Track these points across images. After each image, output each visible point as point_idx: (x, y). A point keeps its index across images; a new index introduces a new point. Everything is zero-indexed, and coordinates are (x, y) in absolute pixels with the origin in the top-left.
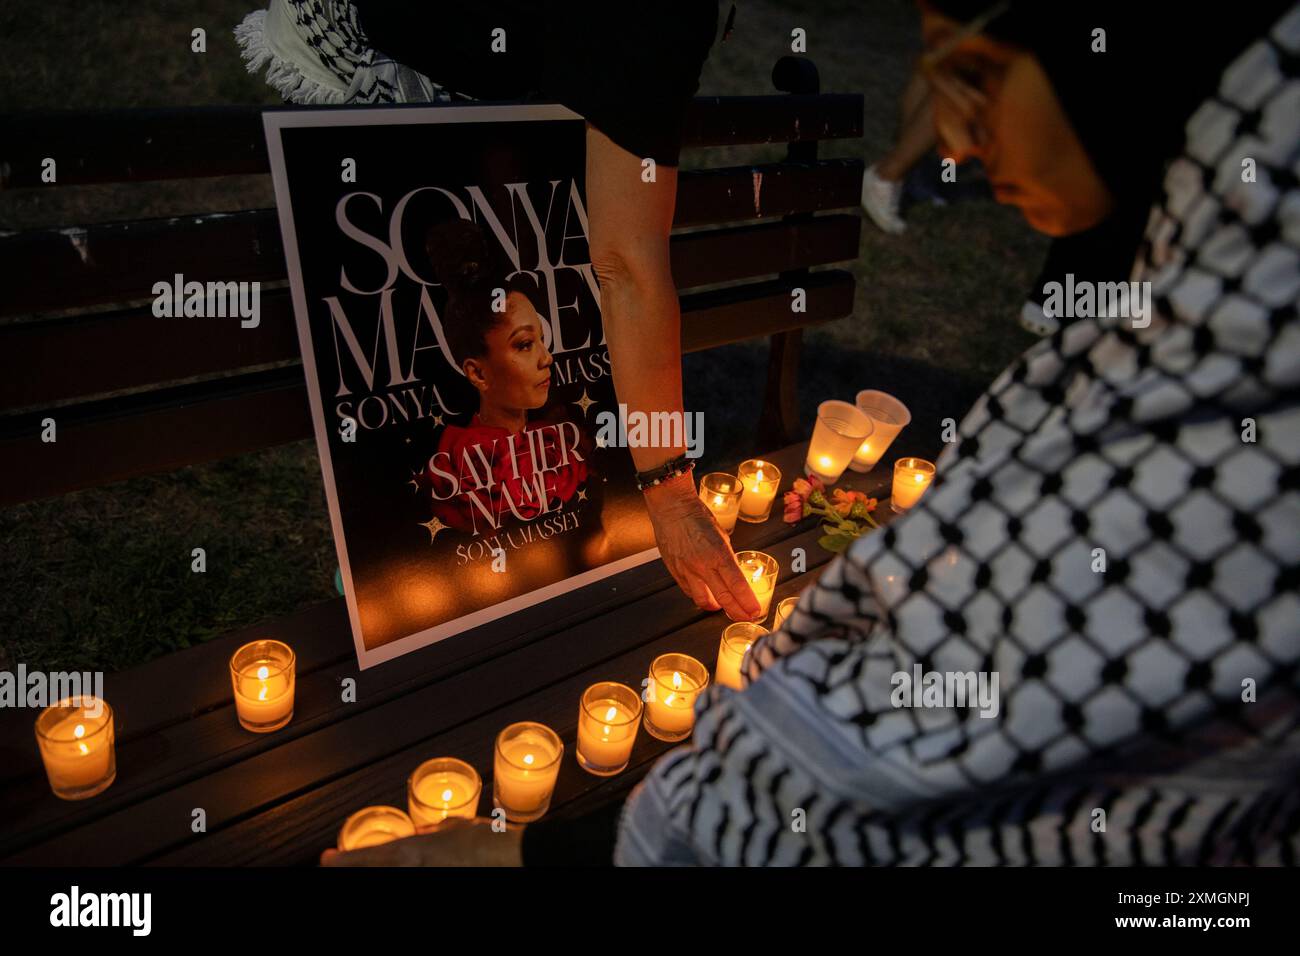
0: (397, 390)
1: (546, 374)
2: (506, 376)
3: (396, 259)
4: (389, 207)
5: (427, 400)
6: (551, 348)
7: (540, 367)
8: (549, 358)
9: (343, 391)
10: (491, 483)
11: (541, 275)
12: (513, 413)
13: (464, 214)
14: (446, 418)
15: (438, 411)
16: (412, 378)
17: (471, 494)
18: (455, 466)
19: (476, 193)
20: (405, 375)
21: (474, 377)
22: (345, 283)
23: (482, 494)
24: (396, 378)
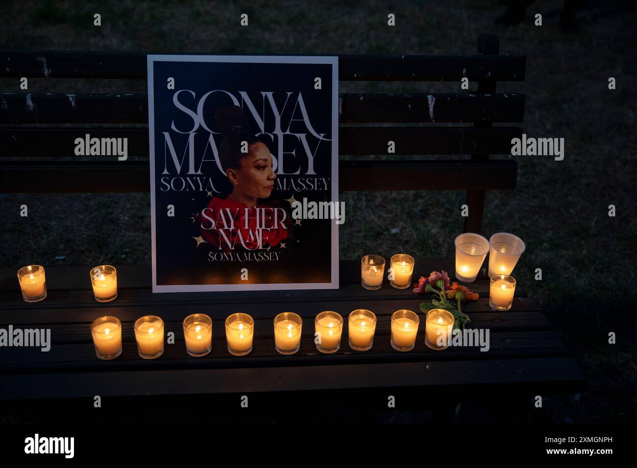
0: (191, 176)
1: (272, 183)
2: (249, 180)
3: (199, 119)
4: (199, 98)
5: (206, 184)
6: (276, 171)
7: (268, 179)
8: (274, 176)
9: (166, 172)
10: (232, 227)
11: (276, 136)
12: (251, 198)
13: (236, 103)
14: (214, 193)
15: (210, 189)
16: (199, 172)
17: (221, 230)
18: (215, 216)
19: (244, 95)
20: (196, 170)
21: (231, 178)
22: (173, 127)
23: (226, 232)
24: (192, 171)
